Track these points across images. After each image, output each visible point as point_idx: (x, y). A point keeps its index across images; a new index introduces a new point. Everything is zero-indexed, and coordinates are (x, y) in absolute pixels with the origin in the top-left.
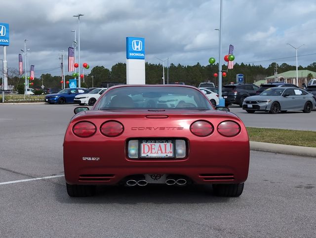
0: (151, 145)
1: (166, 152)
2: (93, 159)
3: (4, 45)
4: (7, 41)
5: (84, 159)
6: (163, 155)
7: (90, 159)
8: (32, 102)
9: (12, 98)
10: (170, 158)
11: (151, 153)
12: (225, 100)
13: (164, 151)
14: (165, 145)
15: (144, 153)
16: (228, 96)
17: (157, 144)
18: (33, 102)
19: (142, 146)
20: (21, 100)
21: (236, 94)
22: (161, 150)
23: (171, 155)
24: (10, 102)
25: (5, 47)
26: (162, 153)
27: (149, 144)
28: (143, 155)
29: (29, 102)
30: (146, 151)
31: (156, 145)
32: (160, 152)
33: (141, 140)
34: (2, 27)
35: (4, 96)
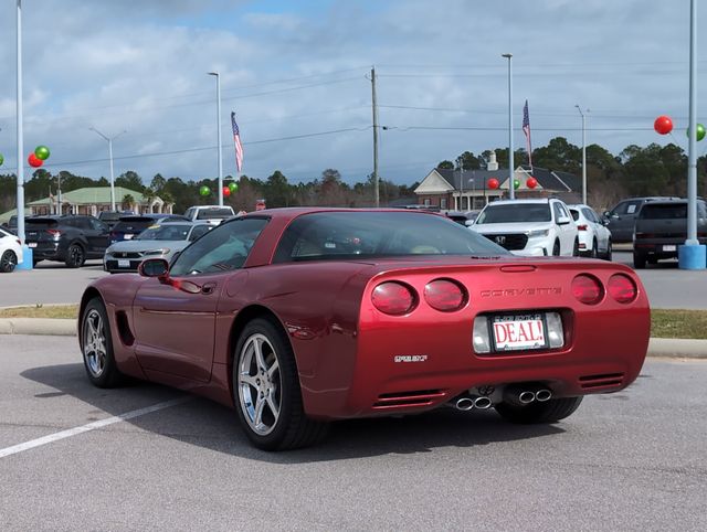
0: (508, 326)
1: (533, 339)
2: (415, 359)
5: (398, 359)
6: (530, 344)
7: (408, 359)
10: (541, 350)
11: (511, 341)
12: (34, 252)
13: (529, 337)
14: (530, 324)
15: (500, 341)
16: (38, 243)
17: (518, 324)
19: (495, 328)
21: (57, 237)
22: (524, 334)
26: (527, 339)
27: (504, 323)
28: (499, 346)
30: (502, 338)
31: (516, 325)
32: (523, 338)
33: (491, 316)
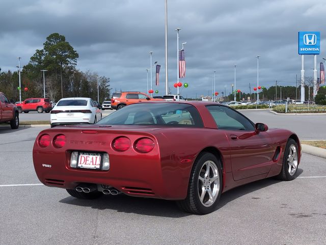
0: (86, 157)
2: (48, 166)
3: (314, 54)
4: (318, 49)
5: (44, 165)
6: (92, 166)
7: (46, 166)
8: (315, 112)
9: (296, 109)
10: (97, 170)
11: (85, 164)
14: (96, 158)
15: (80, 163)
17: (91, 156)
18: (317, 112)
19: (80, 157)
20: (304, 110)
23: (98, 167)
24: (292, 113)
25: (316, 55)
26: (93, 164)
28: (79, 165)
29: (312, 112)
33: (80, 152)
34: (313, 36)
35: (287, 106)
